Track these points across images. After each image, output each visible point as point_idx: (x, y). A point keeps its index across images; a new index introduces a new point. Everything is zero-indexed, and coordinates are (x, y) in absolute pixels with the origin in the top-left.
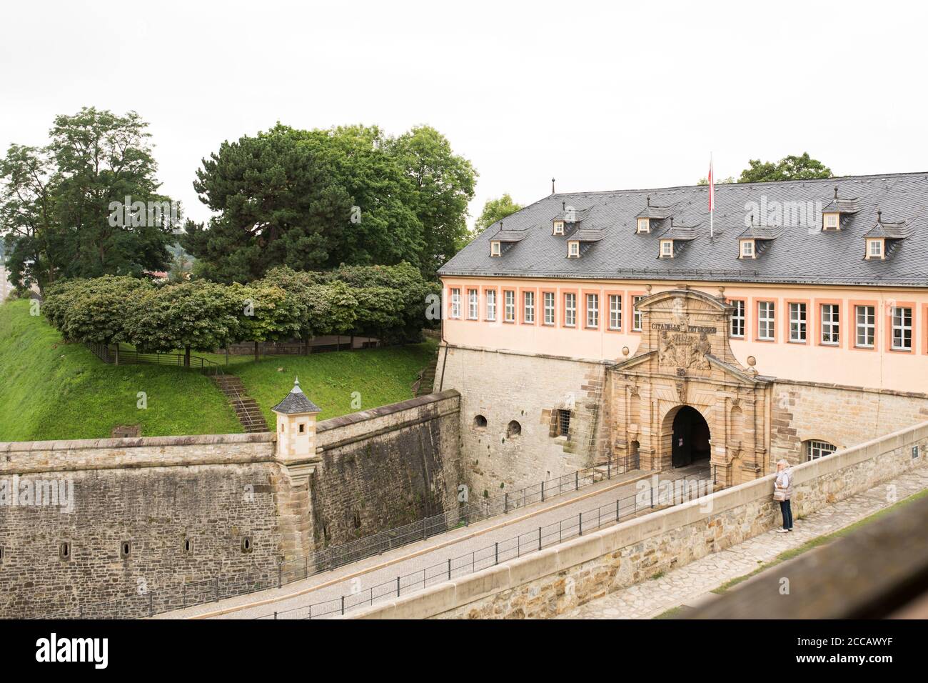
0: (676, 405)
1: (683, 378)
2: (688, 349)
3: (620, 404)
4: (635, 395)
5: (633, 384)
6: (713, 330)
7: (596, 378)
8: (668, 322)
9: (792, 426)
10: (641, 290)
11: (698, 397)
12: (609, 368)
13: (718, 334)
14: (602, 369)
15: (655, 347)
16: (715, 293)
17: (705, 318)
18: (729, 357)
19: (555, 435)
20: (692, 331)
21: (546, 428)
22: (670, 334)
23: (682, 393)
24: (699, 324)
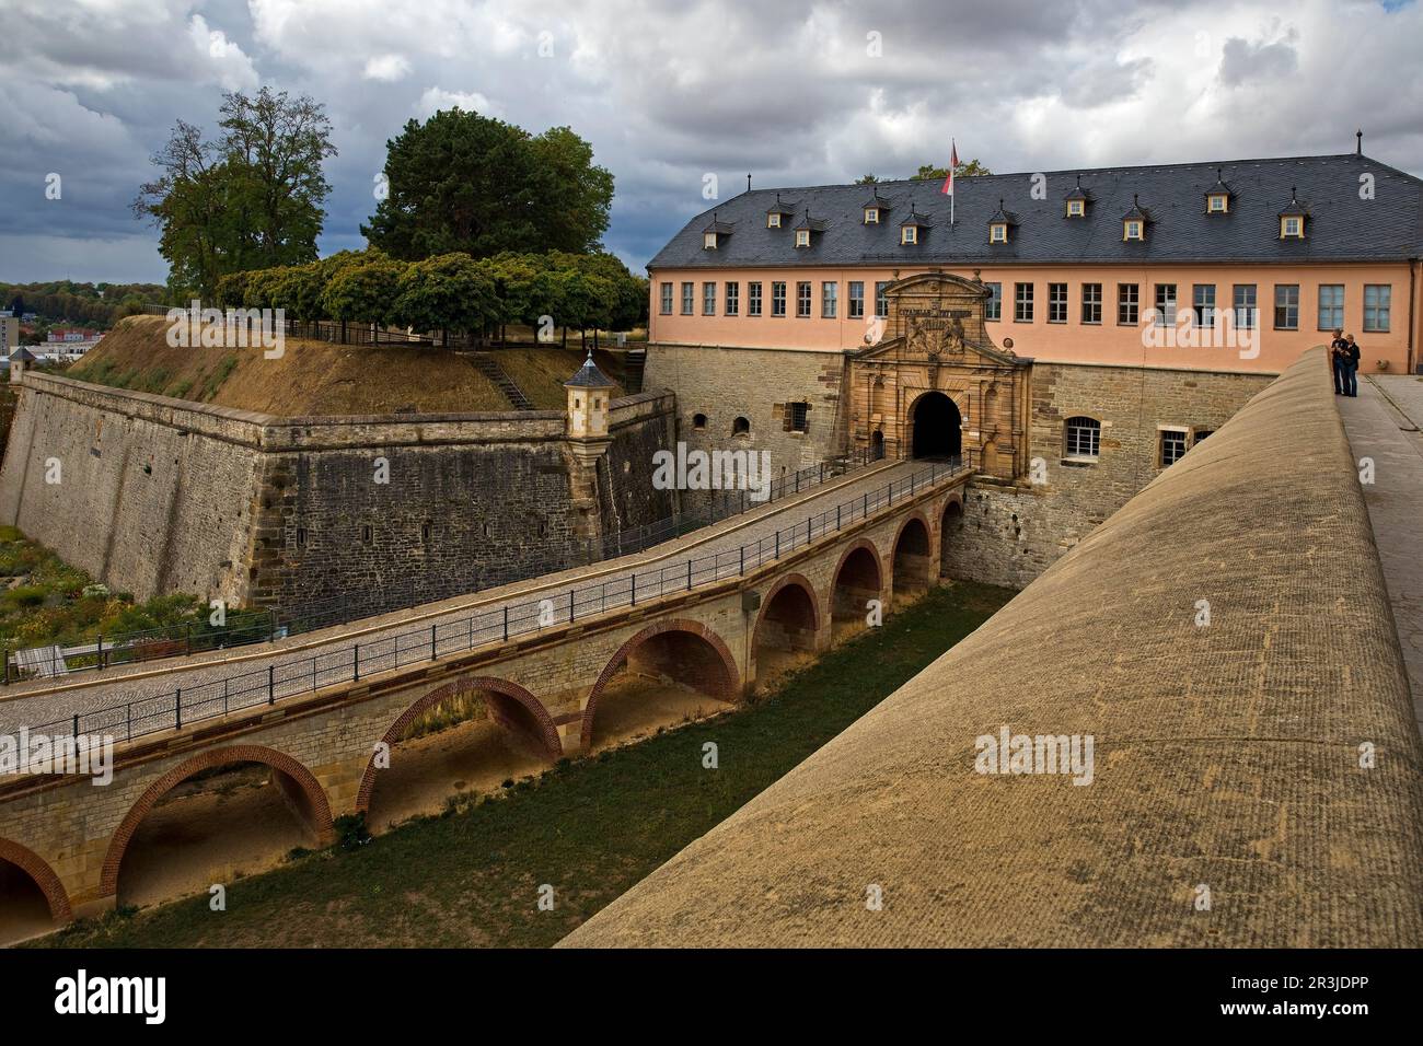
0: (923, 391)
1: (935, 365)
2: (939, 334)
3: (861, 393)
4: (879, 384)
5: (877, 372)
6: (969, 314)
7: (834, 368)
8: (917, 307)
9: (1053, 404)
10: (888, 277)
11: (949, 382)
12: (848, 356)
13: (973, 317)
14: (842, 359)
15: (902, 333)
16: (969, 276)
17: (958, 301)
18: (984, 337)
19: (789, 430)
20: (944, 316)
21: (780, 421)
22: (920, 320)
23: (934, 378)
24: (952, 308)
